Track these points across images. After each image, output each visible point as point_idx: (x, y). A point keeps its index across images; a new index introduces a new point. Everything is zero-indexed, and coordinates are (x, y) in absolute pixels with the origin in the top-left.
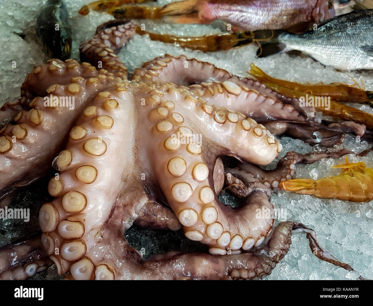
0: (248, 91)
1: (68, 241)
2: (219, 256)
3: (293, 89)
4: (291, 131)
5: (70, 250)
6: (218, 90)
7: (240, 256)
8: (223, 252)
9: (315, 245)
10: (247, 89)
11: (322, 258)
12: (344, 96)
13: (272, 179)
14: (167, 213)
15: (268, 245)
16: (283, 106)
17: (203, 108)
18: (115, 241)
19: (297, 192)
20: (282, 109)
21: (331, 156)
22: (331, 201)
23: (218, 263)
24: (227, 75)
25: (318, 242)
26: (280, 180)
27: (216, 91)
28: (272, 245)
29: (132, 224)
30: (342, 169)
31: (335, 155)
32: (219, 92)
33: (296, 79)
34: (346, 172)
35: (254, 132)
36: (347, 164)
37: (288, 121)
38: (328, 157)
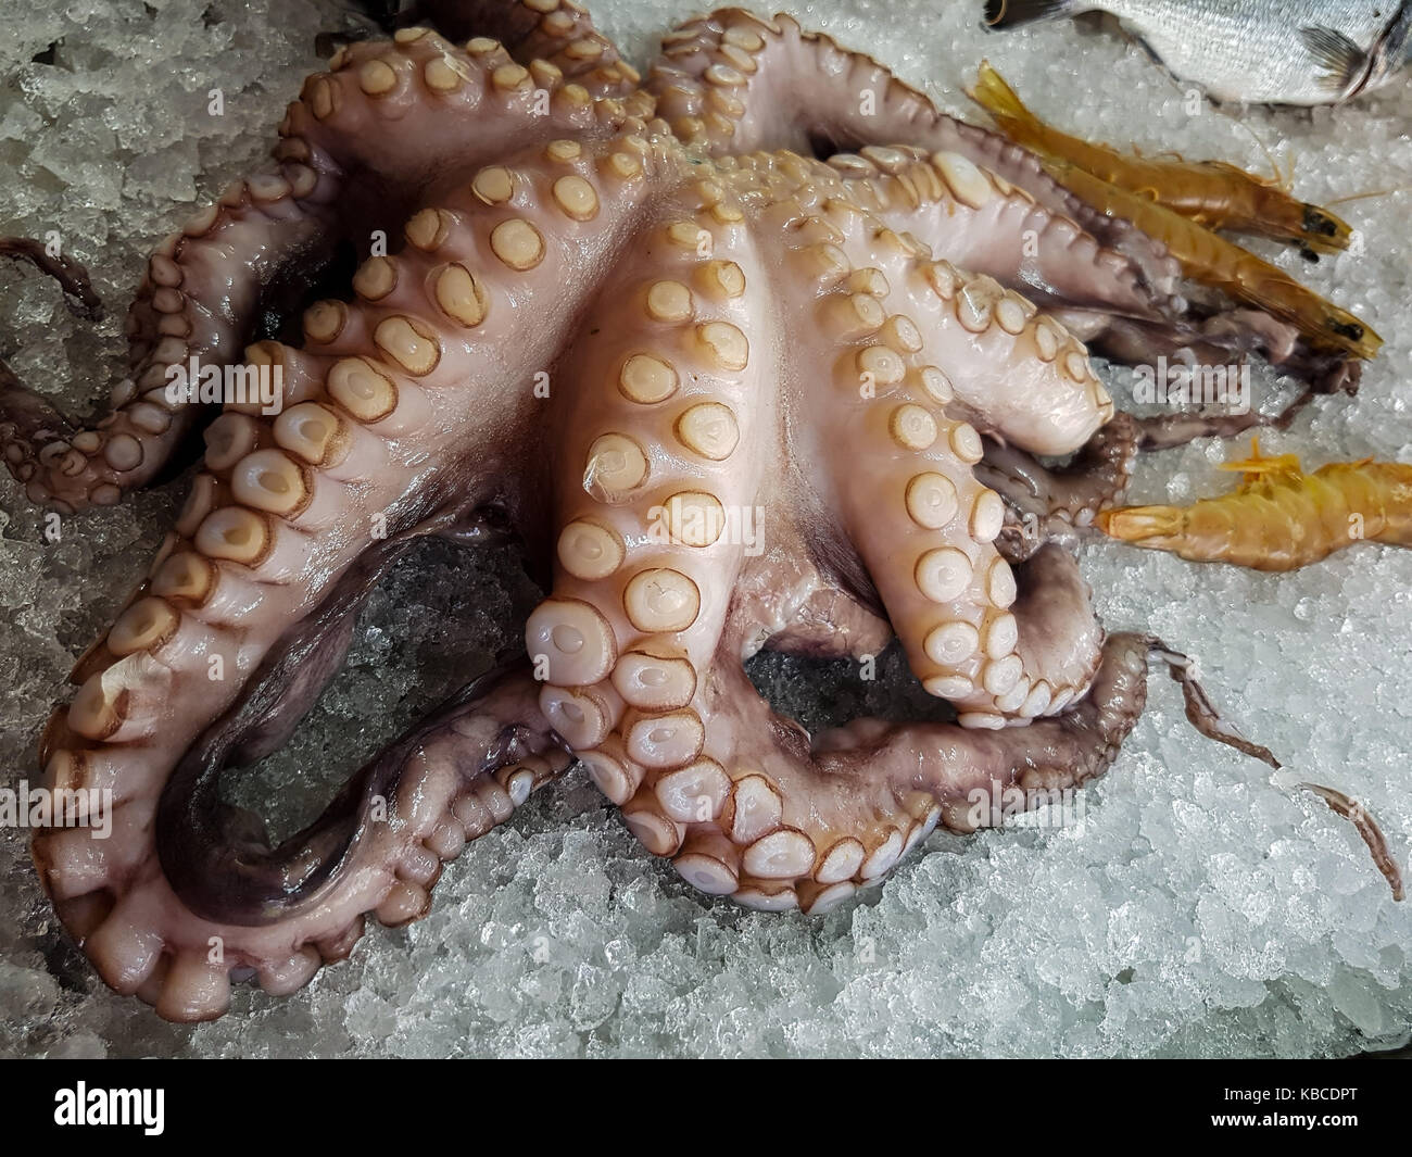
0: (1008, 197)
1: (650, 715)
2: (984, 733)
3: (1104, 177)
4: (1112, 341)
5: (654, 738)
6: (931, 189)
7: (1031, 731)
8: (997, 723)
9: (1198, 700)
10: (1006, 186)
11: (1210, 733)
12: (1244, 214)
13: (1075, 502)
14: (863, 615)
15: (1092, 702)
16: (1099, 253)
17: (930, 279)
18: (746, 700)
19: (1138, 544)
20: (1096, 262)
21: (1215, 428)
22: (1211, 567)
23: (989, 753)
24: (929, 112)
25: (1206, 693)
26: (1099, 507)
27: (924, 192)
28: (1100, 699)
29: (760, 647)
30: (1241, 473)
31: (1228, 429)
32: (932, 197)
33: (1104, 131)
34: (1255, 485)
35: (1066, 368)
36: (1257, 460)
37: (1118, 313)
38: (1210, 434)
